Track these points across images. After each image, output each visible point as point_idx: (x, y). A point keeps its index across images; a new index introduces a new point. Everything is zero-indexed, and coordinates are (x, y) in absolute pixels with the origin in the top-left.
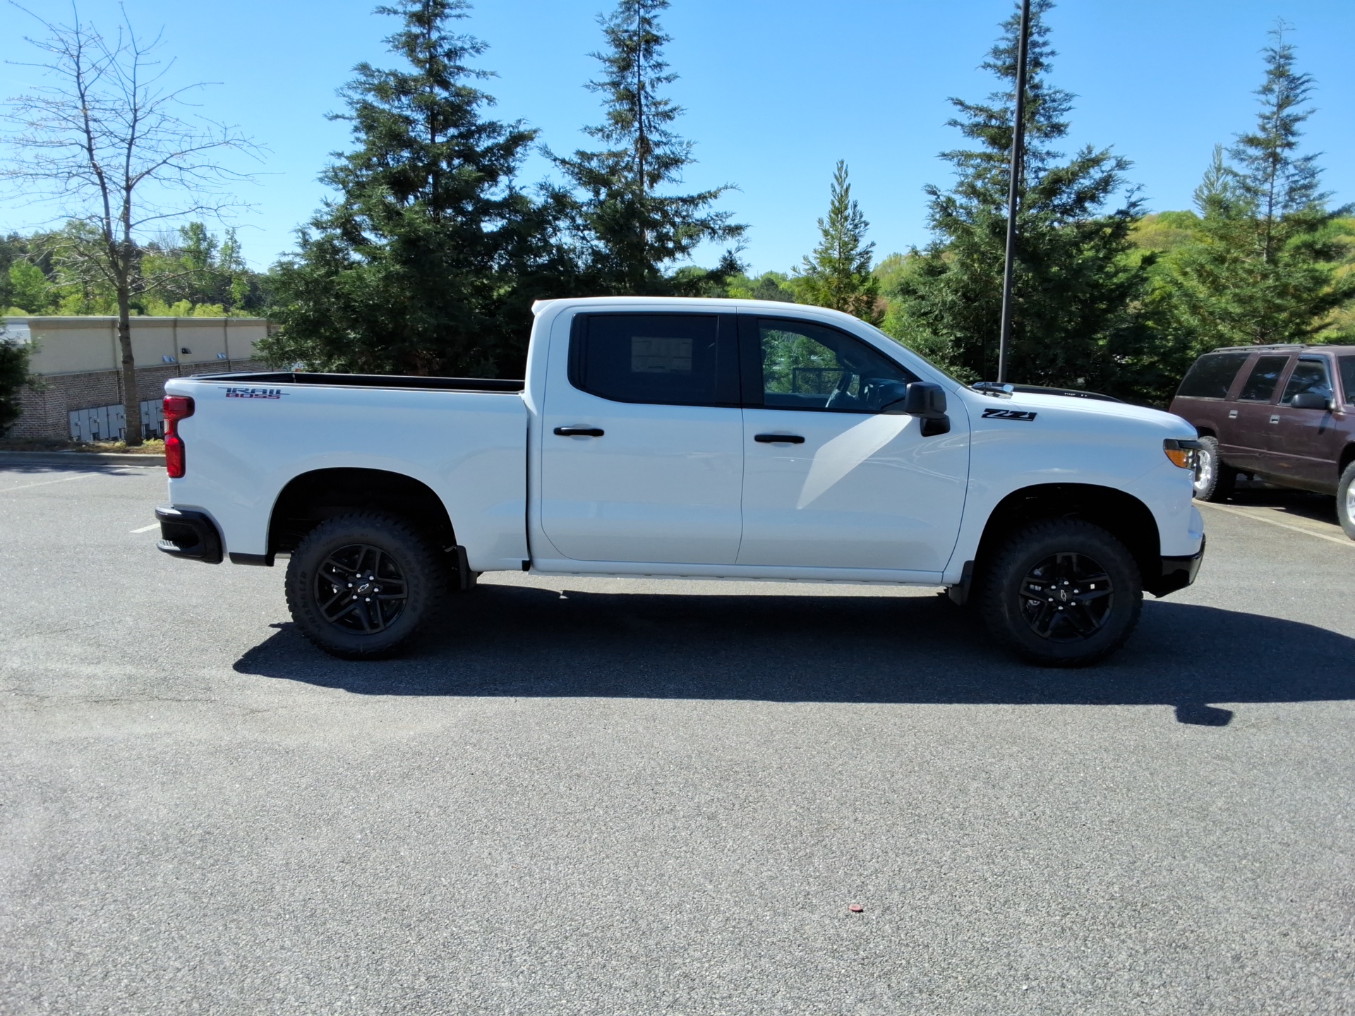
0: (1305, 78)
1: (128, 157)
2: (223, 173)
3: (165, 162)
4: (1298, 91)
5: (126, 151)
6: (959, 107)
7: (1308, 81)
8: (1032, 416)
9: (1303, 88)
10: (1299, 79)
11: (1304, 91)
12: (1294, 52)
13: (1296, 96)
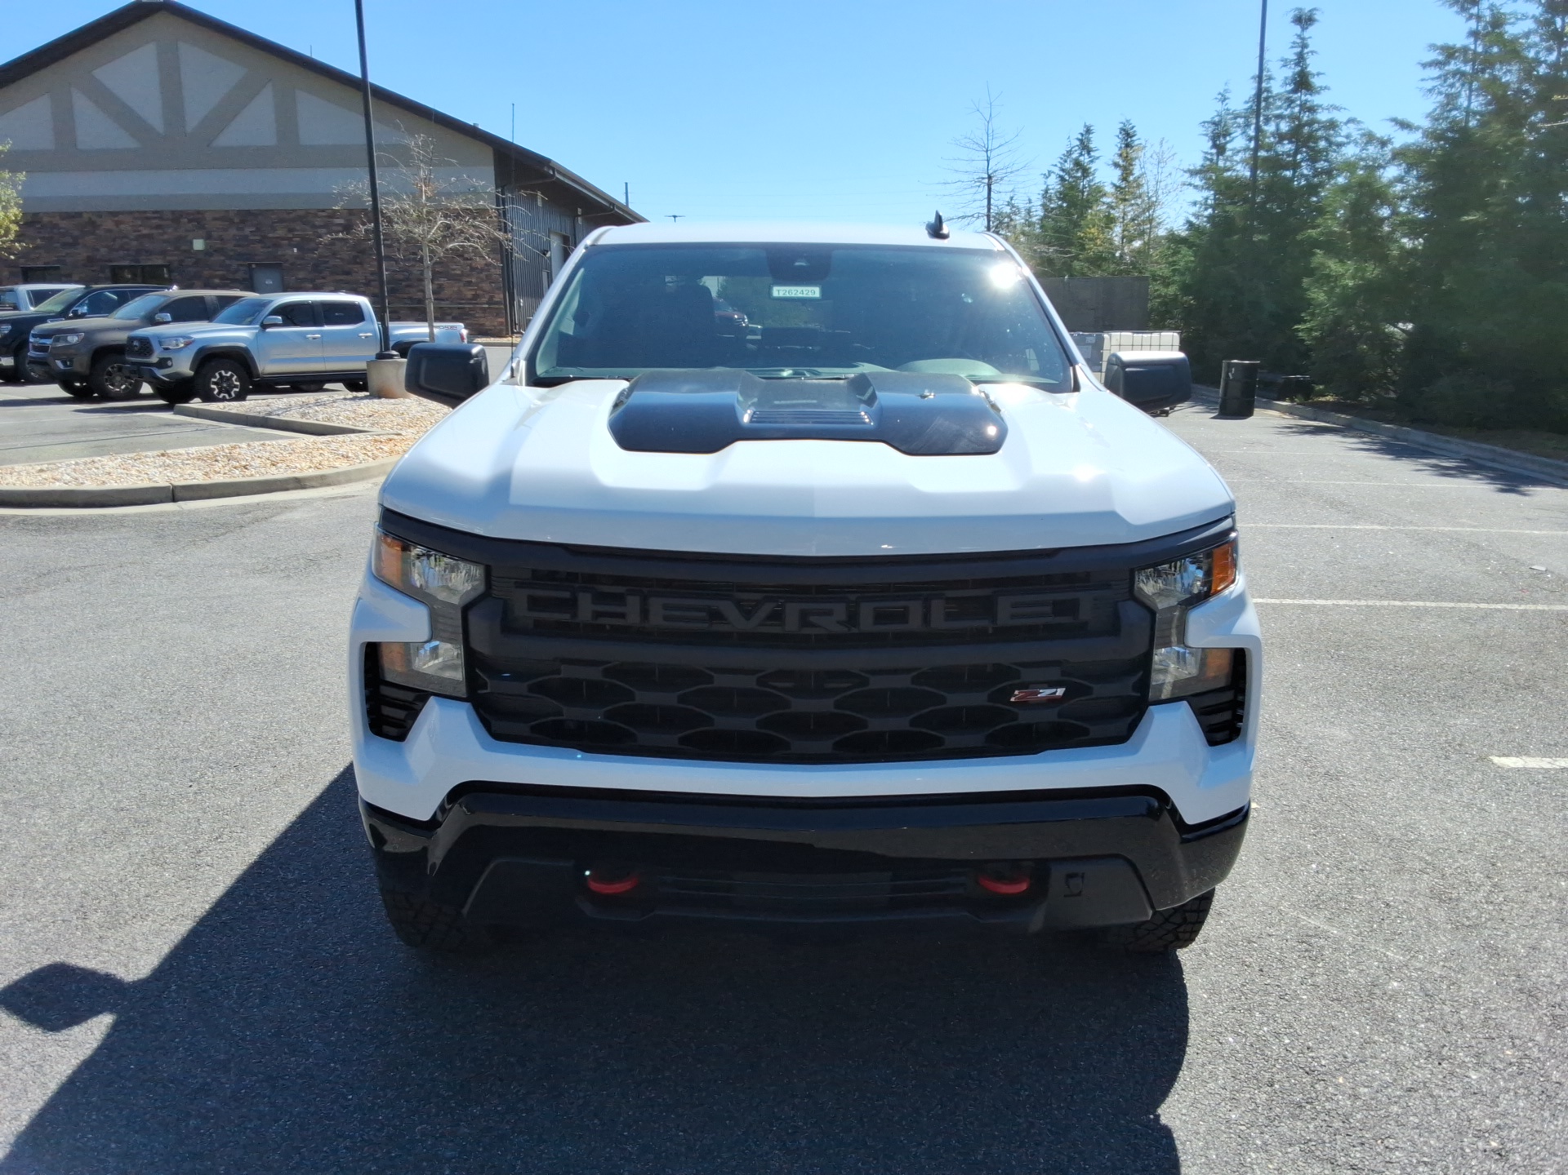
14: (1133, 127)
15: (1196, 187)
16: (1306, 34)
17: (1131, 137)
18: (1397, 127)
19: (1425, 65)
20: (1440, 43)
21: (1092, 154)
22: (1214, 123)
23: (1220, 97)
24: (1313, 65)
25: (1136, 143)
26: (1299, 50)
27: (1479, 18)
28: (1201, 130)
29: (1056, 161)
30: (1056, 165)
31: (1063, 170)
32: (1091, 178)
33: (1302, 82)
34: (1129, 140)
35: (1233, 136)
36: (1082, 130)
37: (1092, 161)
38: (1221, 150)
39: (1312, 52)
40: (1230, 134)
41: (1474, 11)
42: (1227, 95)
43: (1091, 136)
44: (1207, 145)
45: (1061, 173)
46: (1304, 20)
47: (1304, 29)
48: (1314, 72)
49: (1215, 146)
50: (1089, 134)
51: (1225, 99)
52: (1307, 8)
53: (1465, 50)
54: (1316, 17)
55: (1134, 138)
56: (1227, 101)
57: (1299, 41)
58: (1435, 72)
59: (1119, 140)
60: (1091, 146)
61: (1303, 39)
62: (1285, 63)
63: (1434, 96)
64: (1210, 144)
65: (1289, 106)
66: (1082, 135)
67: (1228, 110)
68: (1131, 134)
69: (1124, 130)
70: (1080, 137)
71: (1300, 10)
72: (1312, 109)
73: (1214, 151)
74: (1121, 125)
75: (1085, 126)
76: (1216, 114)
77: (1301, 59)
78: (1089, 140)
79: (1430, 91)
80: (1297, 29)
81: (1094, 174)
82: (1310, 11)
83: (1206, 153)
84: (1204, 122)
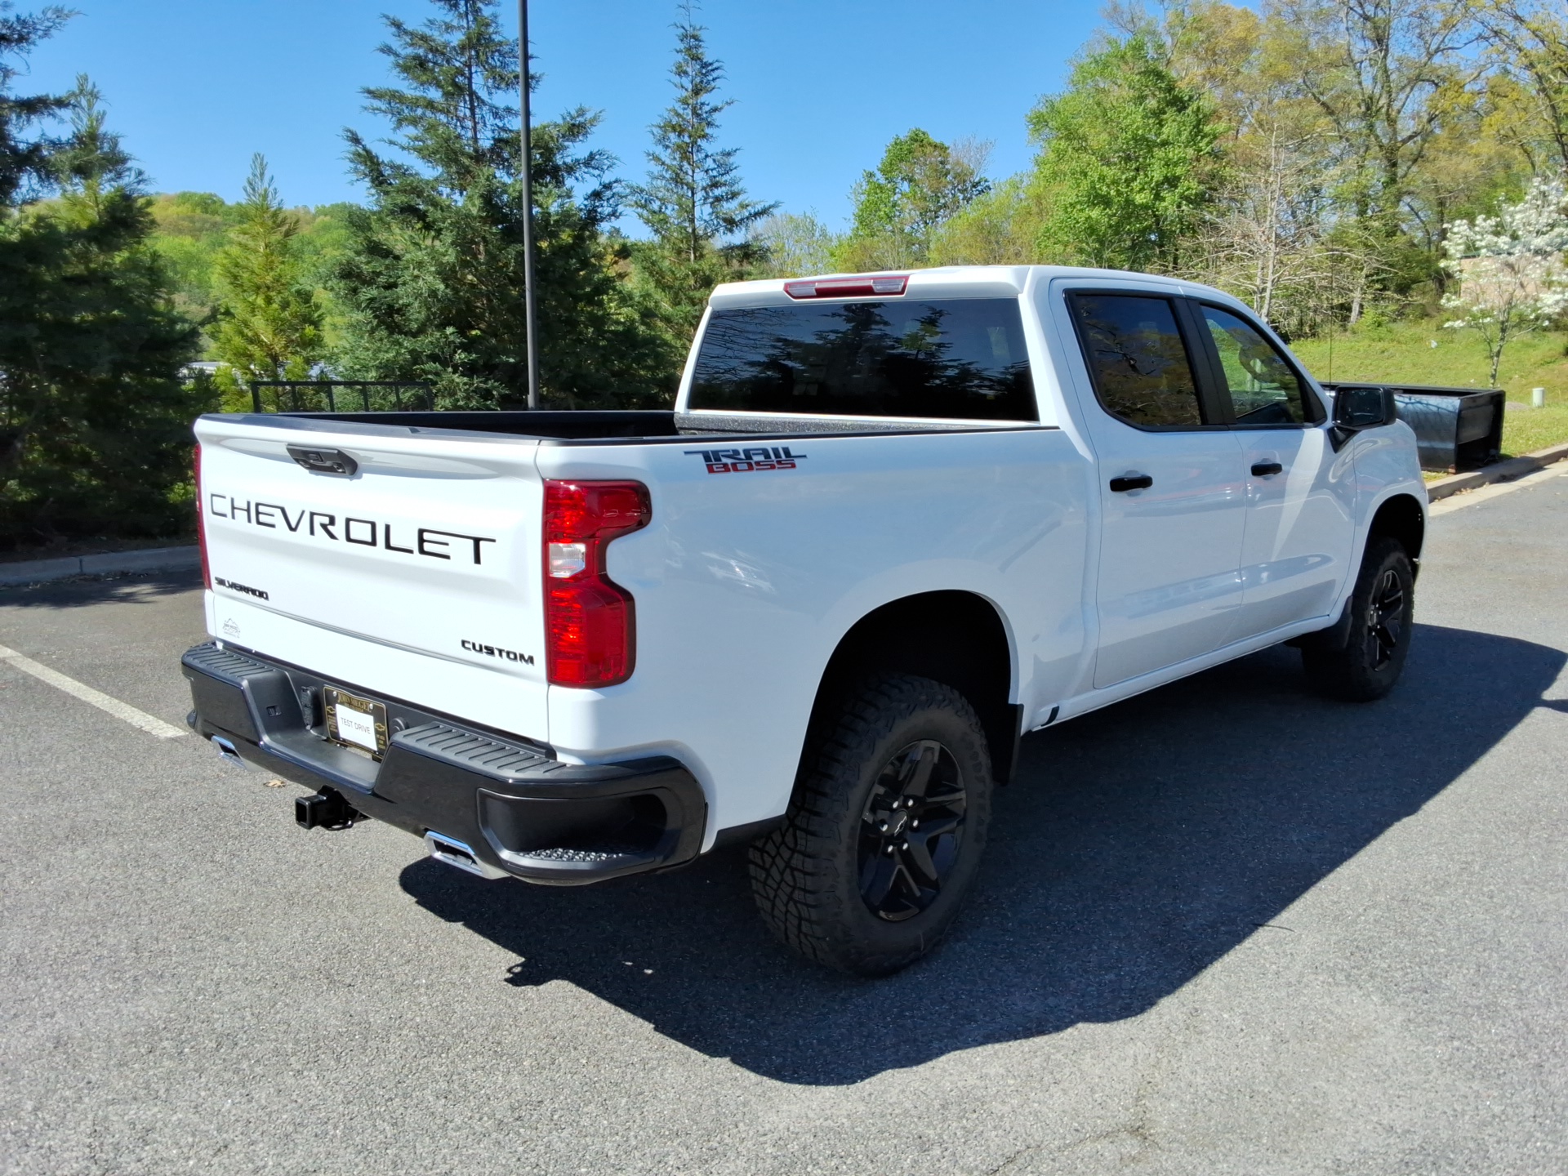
0: (715, 65)
4: (710, 78)
6: (394, 29)
7: (717, 69)
9: (715, 74)
10: (711, 64)
11: (714, 80)
12: (702, 35)
13: (708, 82)
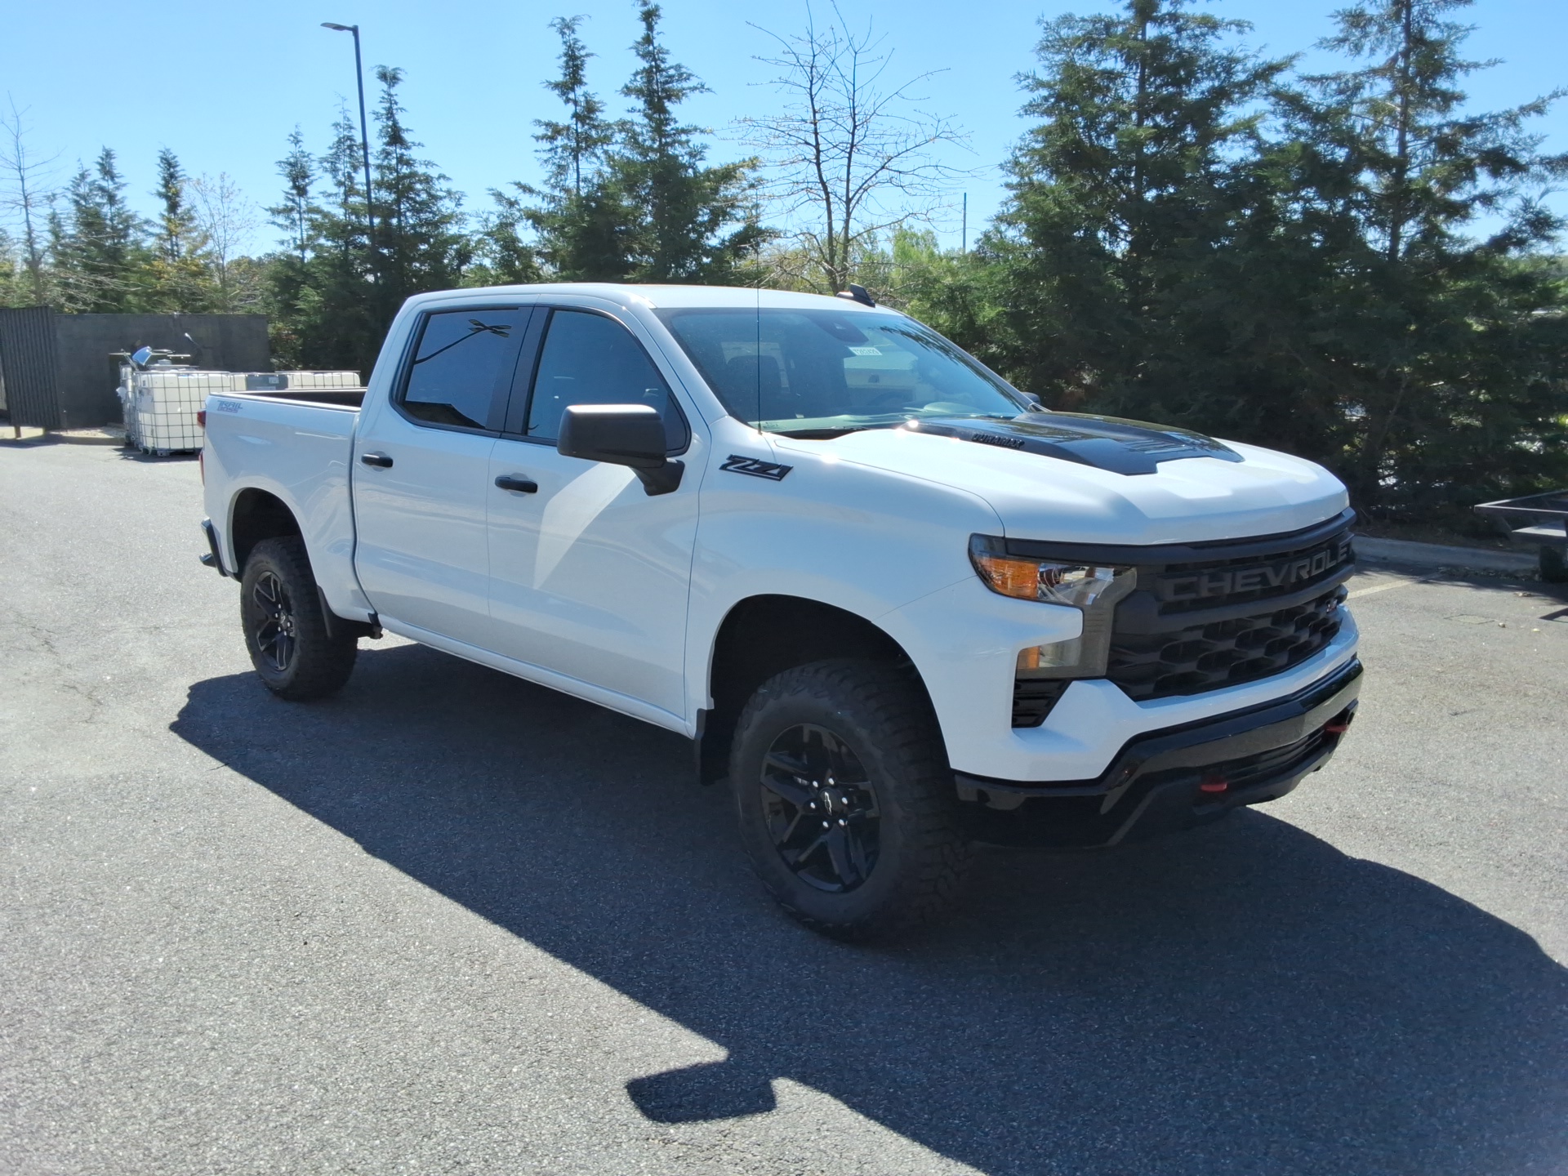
1: (849, 166)
2: (946, 172)
3: (883, 168)
5: (845, 161)
8: (783, 471)
14: (175, 157)
15: (280, 226)
16: (393, 91)
17: (174, 167)
18: (521, 191)
19: (537, 138)
20: (545, 119)
21: (116, 180)
22: (290, 164)
23: (292, 138)
24: (403, 121)
25: (180, 174)
26: (388, 105)
27: (576, 103)
28: (278, 169)
29: (69, 184)
30: (68, 189)
31: (78, 195)
32: (120, 206)
33: (395, 137)
34: (172, 170)
35: (311, 178)
36: (101, 153)
37: (118, 188)
38: (302, 191)
39: (401, 109)
40: (308, 177)
41: (571, 96)
42: (300, 138)
43: (112, 161)
44: (287, 185)
45: (75, 197)
46: (389, 77)
47: (390, 86)
48: (403, 127)
49: (295, 187)
50: (111, 158)
51: (298, 142)
52: (391, 67)
53: (568, 128)
54: (399, 76)
55: (178, 169)
56: (300, 144)
57: (386, 96)
58: (546, 145)
59: (160, 169)
60: (115, 172)
61: (390, 95)
62: (378, 117)
63: (550, 166)
64: (291, 184)
65: (386, 158)
66: (102, 159)
67: (302, 152)
68: (174, 164)
69: (166, 159)
70: (100, 161)
71: (384, 67)
72: (408, 163)
73: (294, 192)
74: (161, 154)
75: (104, 149)
76: (290, 155)
77: (390, 114)
78: (111, 165)
79: (546, 161)
80: (385, 86)
81: (122, 202)
82: (394, 70)
83: (287, 193)
84: (280, 162)
